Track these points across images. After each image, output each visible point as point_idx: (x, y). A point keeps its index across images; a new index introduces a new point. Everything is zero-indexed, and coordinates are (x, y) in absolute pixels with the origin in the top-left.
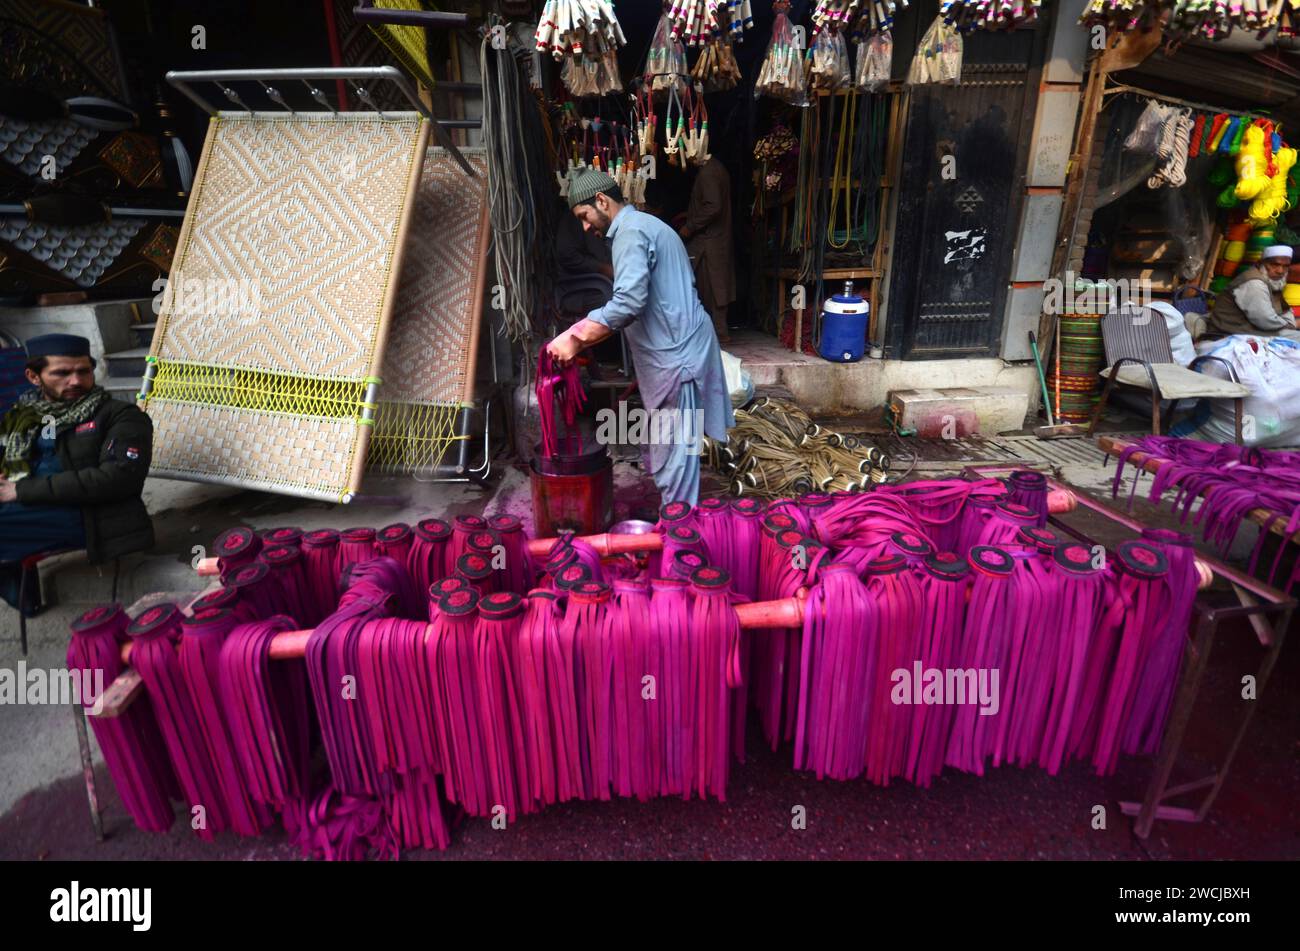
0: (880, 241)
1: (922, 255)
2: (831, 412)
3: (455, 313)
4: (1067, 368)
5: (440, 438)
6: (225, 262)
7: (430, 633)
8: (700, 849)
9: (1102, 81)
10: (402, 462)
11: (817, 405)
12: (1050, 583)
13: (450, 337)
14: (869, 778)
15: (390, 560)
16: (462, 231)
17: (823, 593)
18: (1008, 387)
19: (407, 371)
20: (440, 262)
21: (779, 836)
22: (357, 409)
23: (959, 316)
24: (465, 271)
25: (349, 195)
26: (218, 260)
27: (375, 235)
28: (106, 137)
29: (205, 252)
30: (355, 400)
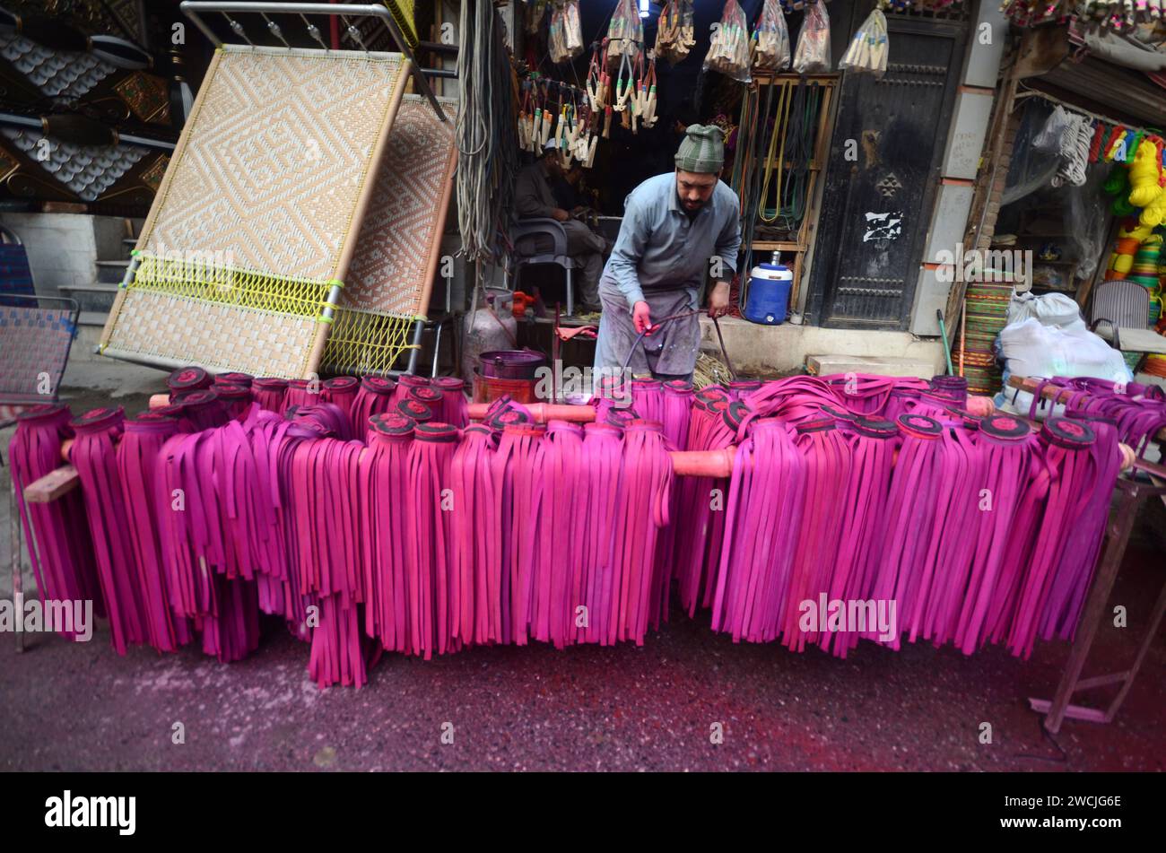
0: (805, 219)
1: (843, 231)
2: (752, 371)
3: (417, 238)
4: (970, 345)
5: (393, 346)
6: (213, 172)
7: (364, 456)
8: (611, 707)
9: (1014, 87)
10: (355, 365)
11: (740, 362)
12: (977, 453)
13: (410, 257)
14: (784, 643)
15: (333, 407)
16: (433, 166)
17: (753, 445)
18: (916, 359)
19: (369, 284)
20: (408, 193)
21: (690, 702)
22: (319, 309)
23: (874, 291)
24: (430, 202)
25: (332, 122)
26: (207, 170)
27: (352, 156)
28: (122, 74)
29: (197, 163)
30: (318, 300)
